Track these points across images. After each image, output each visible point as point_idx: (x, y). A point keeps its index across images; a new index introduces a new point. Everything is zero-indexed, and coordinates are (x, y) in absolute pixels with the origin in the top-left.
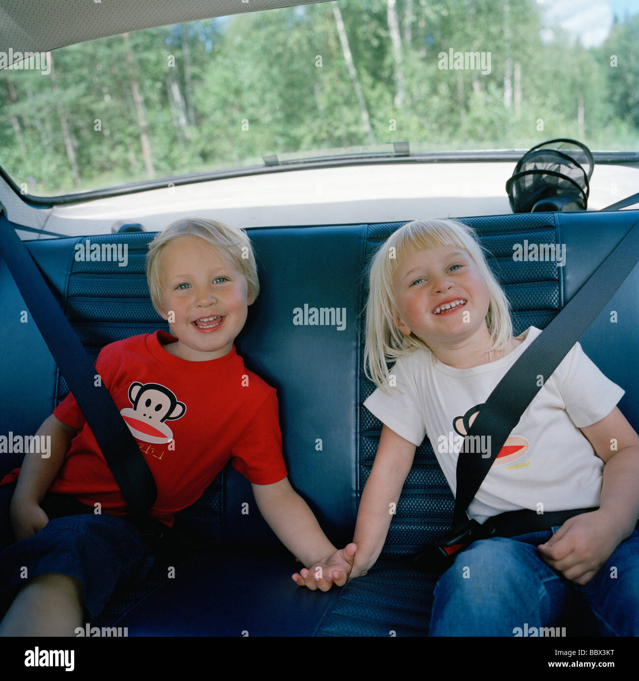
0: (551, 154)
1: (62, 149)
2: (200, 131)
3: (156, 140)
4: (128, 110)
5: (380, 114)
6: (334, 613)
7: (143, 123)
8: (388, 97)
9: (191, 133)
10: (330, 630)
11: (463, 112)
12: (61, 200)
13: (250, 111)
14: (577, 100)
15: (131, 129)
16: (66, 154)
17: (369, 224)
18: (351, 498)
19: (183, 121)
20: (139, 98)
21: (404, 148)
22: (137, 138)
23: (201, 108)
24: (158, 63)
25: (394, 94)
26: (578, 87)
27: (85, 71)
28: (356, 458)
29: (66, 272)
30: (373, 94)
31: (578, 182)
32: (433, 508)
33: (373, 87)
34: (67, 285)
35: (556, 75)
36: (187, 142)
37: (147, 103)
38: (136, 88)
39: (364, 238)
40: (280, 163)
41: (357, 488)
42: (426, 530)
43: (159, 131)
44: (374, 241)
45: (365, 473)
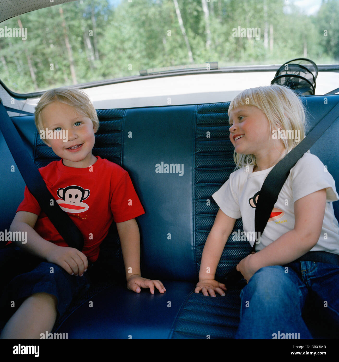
0: (295, 66)
1: (29, 74)
2: (102, 63)
3: (79, 68)
4: (64, 52)
5: (198, 53)
6: (184, 309)
7: (71, 59)
8: (202, 43)
9: (97, 64)
10: (183, 318)
11: (242, 51)
12: (31, 95)
13: (129, 52)
14: (303, 44)
15: (65, 62)
16: (30, 76)
17: (198, 104)
18: (191, 250)
19: (93, 58)
20: (69, 46)
21: (215, 65)
22: (69, 67)
23: (102, 51)
24: (79, 27)
25: (205, 42)
26: (304, 37)
27: (40, 32)
28: (193, 228)
29: (35, 133)
30: (195, 42)
31: (310, 81)
32: (235, 255)
33: (194, 38)
34: (36, 139)
35: (292, 31)
36: (95, 69)
37: (74, 49)
38: (67, 41)
39: (196, 111)
40: (148, 74)
41: (194, 244)
42: (231, 266)
43: (80, 63)
44: (201, 113)
45: (198, 237)
